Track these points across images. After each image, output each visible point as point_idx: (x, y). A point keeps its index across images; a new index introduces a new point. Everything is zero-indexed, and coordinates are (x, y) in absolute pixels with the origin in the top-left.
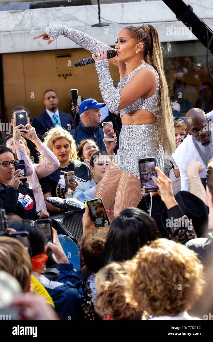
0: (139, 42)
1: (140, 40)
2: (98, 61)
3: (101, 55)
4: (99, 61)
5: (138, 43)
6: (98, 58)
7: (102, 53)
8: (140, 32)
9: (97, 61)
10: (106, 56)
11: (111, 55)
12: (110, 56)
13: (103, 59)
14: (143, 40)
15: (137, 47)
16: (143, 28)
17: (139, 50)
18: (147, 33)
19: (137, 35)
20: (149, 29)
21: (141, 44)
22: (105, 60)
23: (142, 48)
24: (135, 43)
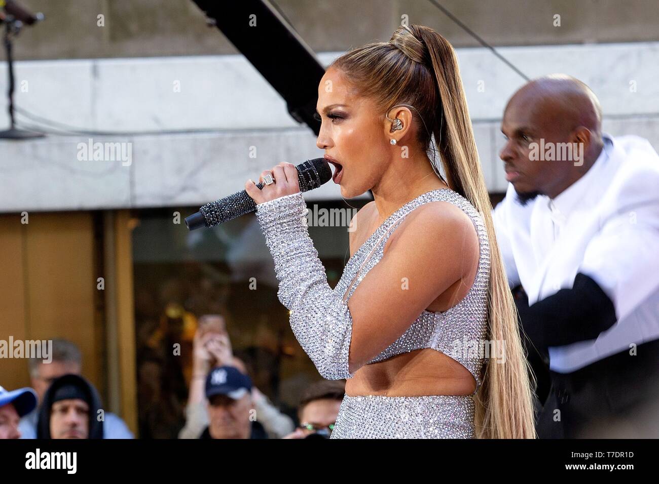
0: (392, 106)
1: (394, 99)
2: (266, 201)
3: (275, 181)
4: (270, 203)
5: (389, 110)
6: (267, 192)
7: (279, 175)
8: (386, 66)
9: (265, 204)
10: (293, 182)
11: (314, 178)
12: (308, 179)
13: (285, 192)
14: (403, 93)
15: (391, 124)
16: (396, 48)
17: (401, 132)
18: (413, 62)
19: (381, 82)
20: (419, 43)
21: (400, 109)
22: (291, 196)
23: (407, 123)
24: (380, 113)
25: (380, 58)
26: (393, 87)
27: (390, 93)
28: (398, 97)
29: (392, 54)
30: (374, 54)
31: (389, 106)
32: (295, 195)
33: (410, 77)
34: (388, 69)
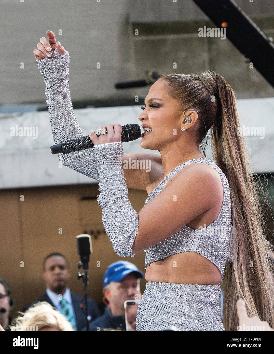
0: (188, 108)
1: (191, 105)
2: (100, 144)
3: (107, 133)
4: (102, 145)
5: (186, 110)
6: (101, 138)
7: (110, 130)
8: (191, 86)
9: (99, 146)
10: (118, 135)
11: (130, 135)
12: (126, 135)
13: (112, 140)
14: (196, 104)
15: (184, 118)
16: (200, 80)
17: (188, 125)
18: (207, 90)
19: (186, 93)
20: (214, 82)
21: (192, 112)
22: (115, 143)
23: (194, 121)
24: (180, 110)
26: (192, 98)
27: (189, 101)
28: (193, 105)
31: (186, 108)
32: (117, 143)
33: (203, 97)
34: (192, 88)
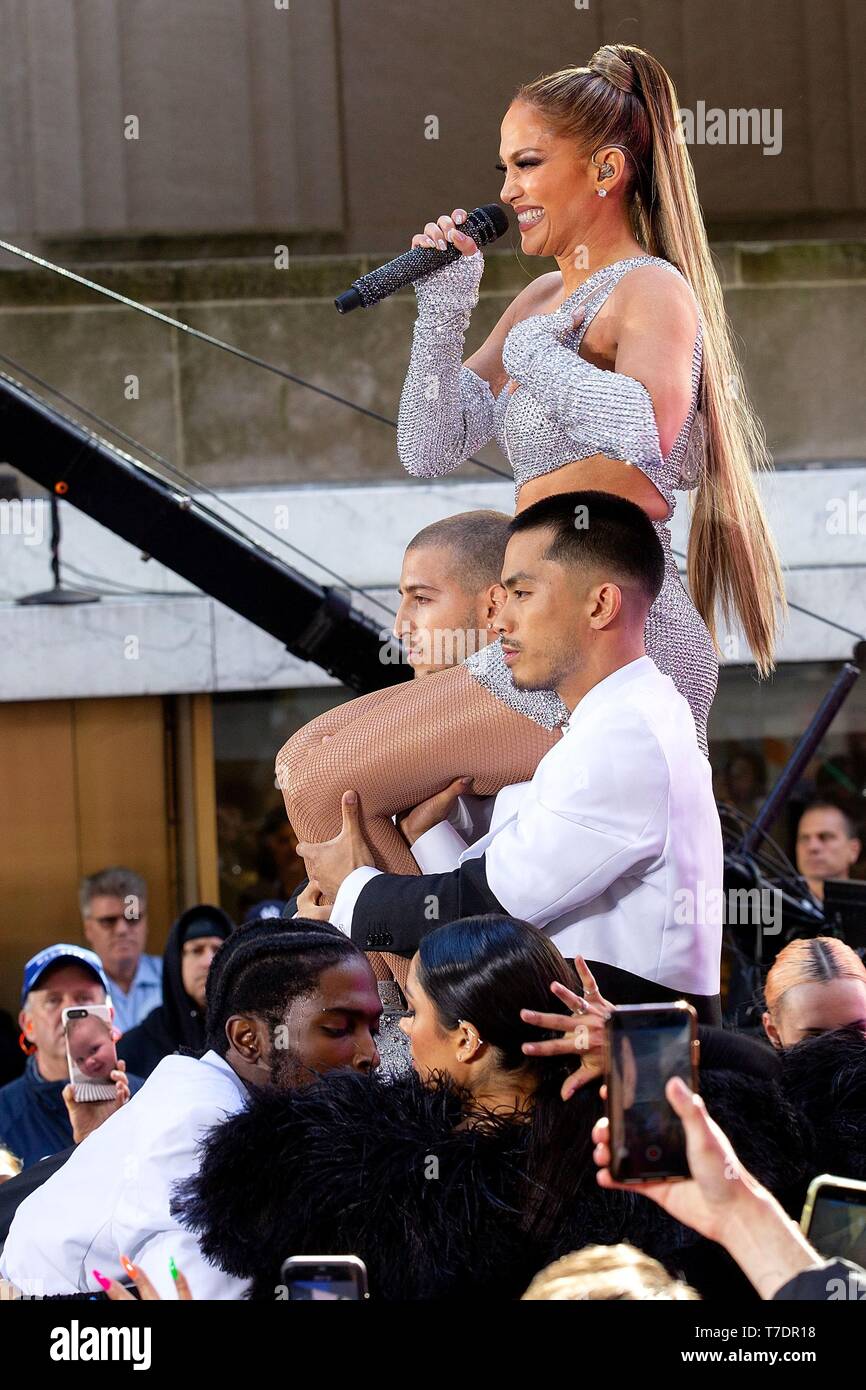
0: (599, 147)
1: (602, 138)
5: (594, 153)
14: (612, 131)
15: (598, 171)
16: (600, 75)
17: (611, 181)
18: (621, 93)
19: (584, 118)
20: (627, 68)
21: (609, 151)
23: (619, 169)
24: (583, 157)
25: (582, 88)
26: (599, 125)
27: (596, 132)
28: (606, 137)
29: (596, 82)
30: (574, 83)
31: (595, 148)
33: (620, 112)
34: (592, 102)
